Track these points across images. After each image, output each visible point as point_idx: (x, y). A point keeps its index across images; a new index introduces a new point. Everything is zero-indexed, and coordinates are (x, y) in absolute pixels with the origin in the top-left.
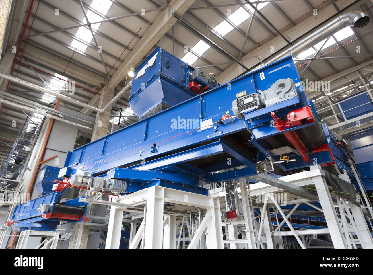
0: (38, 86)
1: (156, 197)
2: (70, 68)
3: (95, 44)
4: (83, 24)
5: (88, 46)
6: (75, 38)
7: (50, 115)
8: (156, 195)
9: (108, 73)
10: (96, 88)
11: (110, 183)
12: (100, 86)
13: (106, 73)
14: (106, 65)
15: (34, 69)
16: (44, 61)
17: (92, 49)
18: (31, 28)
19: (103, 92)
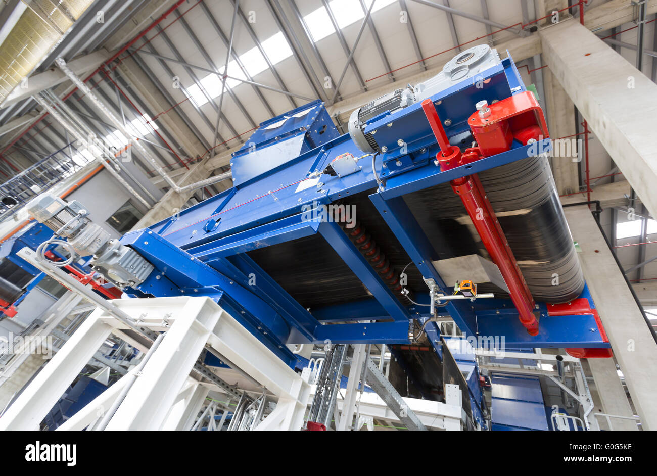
0: (110, 113)
1: (197, 321)
2: (169, 115)
3: (218, 104)
4: (217, 72)
5: (209, 102)
6: (198, 83)
7: (103, 159)
8: (198, 317)
9: (215, 147)
10: (187, 158)
11: (116, 251)
12: (194, 158)
13: (213, 146)
14: (219, 136)
15: (120, 92)
16: (139, 90)
17: (212, 107)
18: (148, 42)
19: (194, 168)
